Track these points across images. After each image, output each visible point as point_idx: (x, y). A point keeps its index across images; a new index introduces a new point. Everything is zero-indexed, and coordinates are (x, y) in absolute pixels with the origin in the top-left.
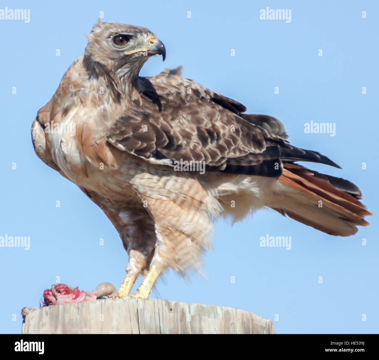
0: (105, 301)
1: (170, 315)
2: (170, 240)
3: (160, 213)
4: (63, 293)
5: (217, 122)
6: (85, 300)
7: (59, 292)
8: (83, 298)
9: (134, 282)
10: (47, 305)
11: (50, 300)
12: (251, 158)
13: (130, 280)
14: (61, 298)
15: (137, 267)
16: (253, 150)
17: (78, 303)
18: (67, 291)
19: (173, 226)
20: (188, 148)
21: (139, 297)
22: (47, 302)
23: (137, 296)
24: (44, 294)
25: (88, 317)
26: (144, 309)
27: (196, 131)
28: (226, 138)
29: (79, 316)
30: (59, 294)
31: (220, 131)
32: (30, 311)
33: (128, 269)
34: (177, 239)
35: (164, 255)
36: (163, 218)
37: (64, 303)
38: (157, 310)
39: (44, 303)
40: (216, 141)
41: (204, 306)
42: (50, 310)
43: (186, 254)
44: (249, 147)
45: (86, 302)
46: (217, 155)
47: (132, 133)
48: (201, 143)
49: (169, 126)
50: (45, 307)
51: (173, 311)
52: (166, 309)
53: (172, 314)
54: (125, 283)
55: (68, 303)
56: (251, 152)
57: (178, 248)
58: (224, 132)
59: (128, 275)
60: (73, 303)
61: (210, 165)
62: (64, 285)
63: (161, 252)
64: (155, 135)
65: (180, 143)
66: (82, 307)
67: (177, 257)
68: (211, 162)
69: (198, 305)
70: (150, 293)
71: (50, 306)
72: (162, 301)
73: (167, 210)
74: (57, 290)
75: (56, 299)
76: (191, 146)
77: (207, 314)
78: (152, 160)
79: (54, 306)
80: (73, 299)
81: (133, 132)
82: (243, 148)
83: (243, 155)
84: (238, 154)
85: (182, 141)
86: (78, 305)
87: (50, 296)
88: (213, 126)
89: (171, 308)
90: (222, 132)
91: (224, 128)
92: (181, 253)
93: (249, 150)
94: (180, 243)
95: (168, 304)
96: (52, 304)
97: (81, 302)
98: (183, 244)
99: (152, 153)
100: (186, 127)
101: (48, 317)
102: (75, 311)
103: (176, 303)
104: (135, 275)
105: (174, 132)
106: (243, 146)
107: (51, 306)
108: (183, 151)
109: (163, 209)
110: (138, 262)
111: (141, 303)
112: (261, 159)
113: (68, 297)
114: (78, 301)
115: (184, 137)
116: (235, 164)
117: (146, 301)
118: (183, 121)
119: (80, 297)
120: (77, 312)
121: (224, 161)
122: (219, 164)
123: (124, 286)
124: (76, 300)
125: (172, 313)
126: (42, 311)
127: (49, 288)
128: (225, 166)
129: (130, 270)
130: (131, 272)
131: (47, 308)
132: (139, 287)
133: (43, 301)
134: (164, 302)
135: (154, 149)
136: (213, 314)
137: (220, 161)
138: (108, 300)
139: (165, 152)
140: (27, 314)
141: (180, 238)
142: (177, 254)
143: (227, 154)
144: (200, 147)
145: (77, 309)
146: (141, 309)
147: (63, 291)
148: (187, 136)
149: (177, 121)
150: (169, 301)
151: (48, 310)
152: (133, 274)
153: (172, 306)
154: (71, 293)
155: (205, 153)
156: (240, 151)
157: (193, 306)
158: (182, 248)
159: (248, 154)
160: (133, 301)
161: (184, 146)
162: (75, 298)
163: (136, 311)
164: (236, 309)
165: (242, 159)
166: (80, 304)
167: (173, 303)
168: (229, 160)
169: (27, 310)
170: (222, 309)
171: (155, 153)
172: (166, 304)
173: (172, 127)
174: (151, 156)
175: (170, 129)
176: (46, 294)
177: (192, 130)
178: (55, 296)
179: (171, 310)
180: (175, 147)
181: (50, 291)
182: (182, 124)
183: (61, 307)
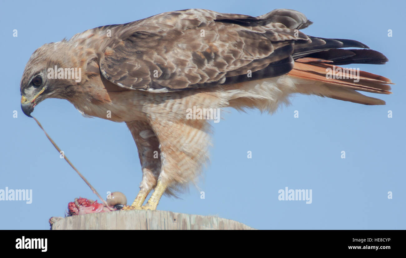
0: (119, 212)
1: (174, 224)
2: (173, 158)
3: (163, 135)
4: (84, 206)
5: (215, 43)
6: (103, 211)
7: (81, 204)
8: (101, 210)
9: (146, 198)
10: (71, 215)
11: (74, 211)
12: (255, 65)
13: (142, 196)
14: (83, 209)
15: (149, 185)
16: (257, 56)
17: (97, 213)
18: (88, 204)
19: (174, 146)
20: (183, 74)
21: (148, 209)
22: (71, 213)
23: (147, 208)
24: (68, 206)
25: (105, 225)
26: (152, 219)
27: (191, 56)
28: (226, 54)
29: (97, 224)
30: (81, 206)
31: (219, 50)
32: (56, 220)
33: (141, 186)
34: (178, 157)
35: (169, 171)
36: (166, 139)
37: (85, 213)
38: (163, 220)
39: (68, 214)
40: (213, 60)
41: (203, 217)
42: (73, 219)
43: (186, 170)
44: (253, 55)
45: (103, 213)
46: (215, 71)
47: (127, 72)
48: (196, 66)
49: (162, 59)
50: (69, 217)
51: (176, 221)
52: (171, 219)
53: (175, 224)
54: (138, 198)
55: (88, 213)
56: (255, 59)
57: (179, 165)
58: (223, 49)
59: (140, 192)
60: (93, 214)
61: (209, 82)
62: (86, 199)
63: (166, 169)
64: (149, 70)
65: (174, 71)
66: (101, 217)
67: (180, 172)
68: (209, 80)
69: (197, 216)
70: (158, 205)
71: (73, 216)
72: (167, 213)
73: (169, 133)
74: (79, 203)
75: (79, 211)
76: (186, 71)
77: (205, 224)
78: (151, 90)
79: (77, 216)
80: (93, 210)
81: (129, 71)
82: (246, 58)
83: (246, 64)
84: (239, 65)
85: (177, 69)
86: (97, 215)
87: (74, 208)
88: (211, 47)
89: (175, 218)
90: (220, 50)
91: (223, 46)
92: (182, 169)
93: (252, 58)
94: (181, 160)
95: (172, 215)
96: (75, 214)
97: (100, 212)
98: (184, 161)
99: (149, 85)
100: (181, 56)
101: (72, 225)
102: (94, 220)
103: (179, 215)
104: (146, 191)
105: (168, 63)
106: (246, 56)
107: (75, 216)
108: (178, 78)
109: (166, 131)
110: (149, 181)
111: (149, 214)
112: (267, 63)
113: (89, 209)
114: (97, 212)
115: (177, 65)
116: (235, 75)
117: (154, 212)
118: (177, 51)
119: (98, 209)
120: (96, 221)
121: (223, 75)
122: (218, 79)
123: (137, 200)
124: (95, 211)
125: (175, 222)
126: (67, 220)
127: (73, 201)
128: (224, 80)
129: (143, 187)
130: (143, 189)
131: (71, 218)
132: (149, 200)
133: (68, 212)
134: (169, 214)
135: (150, 81)
136: (210, 224)
137: (218, 76)
138: (122, 212)
139: (160, 82)
140: (54, 223)
141: (181, 157)
142: (179, 169)
143: (227, 68)
144: (196, 70)
145: (96, 218)
146: (150, 220)
147: (85, 204)
148: (182, 63)
149: (171, 53)
150: (173, 213)
151: (72, 220)
152: (145, 191)
153: (176, 217)
154: (92, 205)
155: (202, 74)
156: (242, 61)
157: (193, 217)
158: (183, 165)
159: (251, 62)
160: (144, 212)
161: (178, 73)
162: (95, 210)
163: (145, 221)
164: (229, 220)
165: (243, 69)
166: (98, 214)
167: (176, 214)
168: (228, 73)
169: (54, 219)
170: (217, 220)
171: (152, 84)
172: (170, 215)
173: (166, 59)
174: (149, 87)
175: (164, 61)
176: (70, 206)
177: (188, 56)
178: (78, 208)
179: (175, 220)
180: (170, 75)
181: (73, 203)
182: (176, 54)
183: (82, 216)
